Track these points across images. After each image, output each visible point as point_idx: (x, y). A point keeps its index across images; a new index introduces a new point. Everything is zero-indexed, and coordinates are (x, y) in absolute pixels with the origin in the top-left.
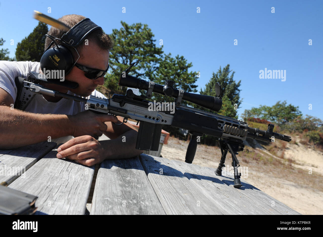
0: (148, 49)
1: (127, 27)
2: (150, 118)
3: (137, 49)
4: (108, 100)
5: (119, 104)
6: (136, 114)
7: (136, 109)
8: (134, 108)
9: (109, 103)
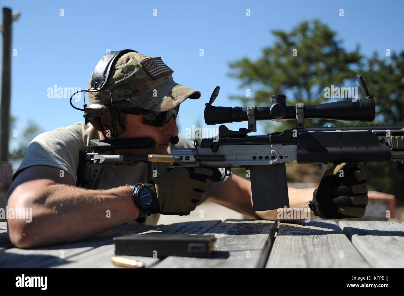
0: (332, 61)
1: (283, 36)
2: (261, 158)
3: (313, 68)
4: (195, 149)
5: (210, 149)
6: (239, 158)
7: (236, 150)
8: (233, 150)
9: (197, 152)
